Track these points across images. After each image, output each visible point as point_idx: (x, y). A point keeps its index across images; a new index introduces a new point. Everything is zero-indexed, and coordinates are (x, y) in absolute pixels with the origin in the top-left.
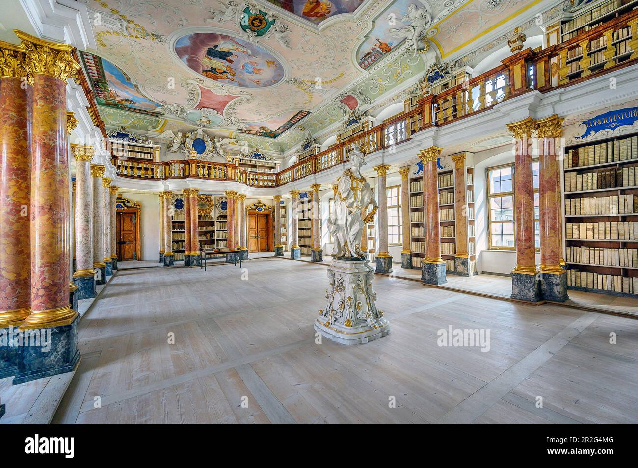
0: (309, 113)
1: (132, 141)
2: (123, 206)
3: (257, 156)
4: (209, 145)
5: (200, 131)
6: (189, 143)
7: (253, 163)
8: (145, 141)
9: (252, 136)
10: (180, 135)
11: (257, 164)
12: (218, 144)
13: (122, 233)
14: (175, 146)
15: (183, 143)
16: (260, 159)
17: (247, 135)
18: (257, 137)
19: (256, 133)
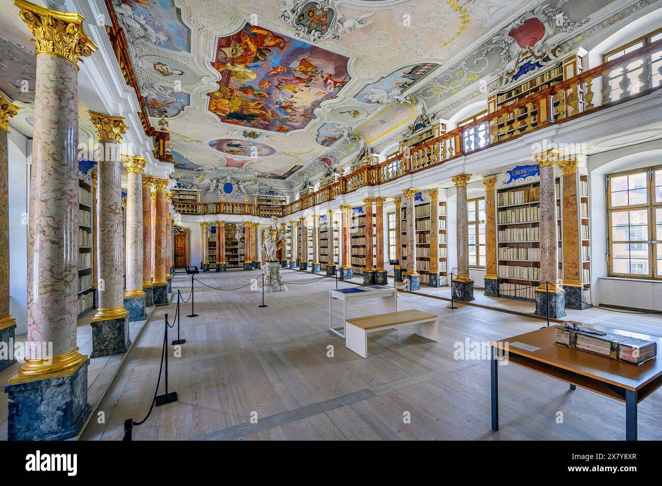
0: (302, 166)
1: (183, 188)
2: (177, 231)
3: (272, 192)
4: (235, 187)
5: (229, 178)
6: (221, 186)
7: (268, 198)
8: (192, 187)
9: (267, 179)
10: (215, 181)
11: (271, 199)
12: (241, 186)
13: (177, 249)
14: (212, 189)
15: (217, 187)
16: (273, 195)
17: (263, 178)
18: (271, 179)
19: (269, 177)
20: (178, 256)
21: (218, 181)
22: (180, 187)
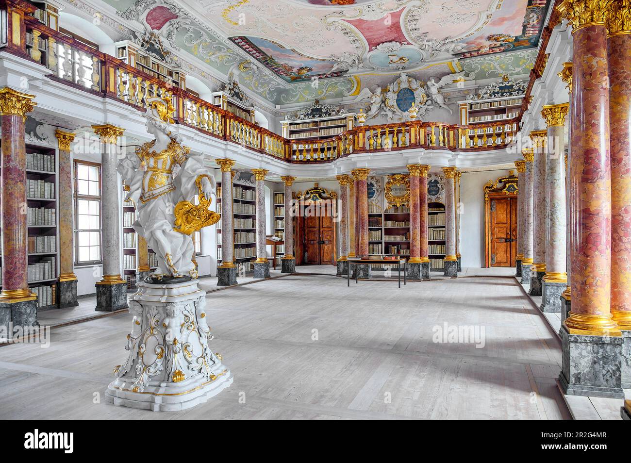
1: (326, 115)
2: (319, 198)
5: (403, 78)
6: (392, 99)
7: (496, 106)
8: (339, 111)
9: (488, 58)
10: (379, 90)
11: (504, 105)
13: (321, 230)
14: (374, 109)
15: (384, 101)
16: (511, 94)
17: (478, 59)
18: (498, 56)
19: (492, 50)
20: (324, 242)
21: (385, 90)
22: (320, 116)
